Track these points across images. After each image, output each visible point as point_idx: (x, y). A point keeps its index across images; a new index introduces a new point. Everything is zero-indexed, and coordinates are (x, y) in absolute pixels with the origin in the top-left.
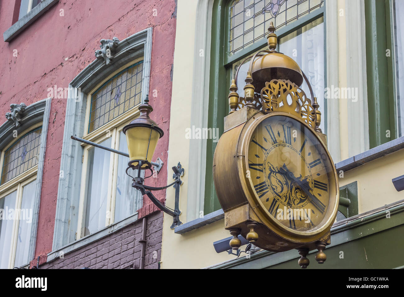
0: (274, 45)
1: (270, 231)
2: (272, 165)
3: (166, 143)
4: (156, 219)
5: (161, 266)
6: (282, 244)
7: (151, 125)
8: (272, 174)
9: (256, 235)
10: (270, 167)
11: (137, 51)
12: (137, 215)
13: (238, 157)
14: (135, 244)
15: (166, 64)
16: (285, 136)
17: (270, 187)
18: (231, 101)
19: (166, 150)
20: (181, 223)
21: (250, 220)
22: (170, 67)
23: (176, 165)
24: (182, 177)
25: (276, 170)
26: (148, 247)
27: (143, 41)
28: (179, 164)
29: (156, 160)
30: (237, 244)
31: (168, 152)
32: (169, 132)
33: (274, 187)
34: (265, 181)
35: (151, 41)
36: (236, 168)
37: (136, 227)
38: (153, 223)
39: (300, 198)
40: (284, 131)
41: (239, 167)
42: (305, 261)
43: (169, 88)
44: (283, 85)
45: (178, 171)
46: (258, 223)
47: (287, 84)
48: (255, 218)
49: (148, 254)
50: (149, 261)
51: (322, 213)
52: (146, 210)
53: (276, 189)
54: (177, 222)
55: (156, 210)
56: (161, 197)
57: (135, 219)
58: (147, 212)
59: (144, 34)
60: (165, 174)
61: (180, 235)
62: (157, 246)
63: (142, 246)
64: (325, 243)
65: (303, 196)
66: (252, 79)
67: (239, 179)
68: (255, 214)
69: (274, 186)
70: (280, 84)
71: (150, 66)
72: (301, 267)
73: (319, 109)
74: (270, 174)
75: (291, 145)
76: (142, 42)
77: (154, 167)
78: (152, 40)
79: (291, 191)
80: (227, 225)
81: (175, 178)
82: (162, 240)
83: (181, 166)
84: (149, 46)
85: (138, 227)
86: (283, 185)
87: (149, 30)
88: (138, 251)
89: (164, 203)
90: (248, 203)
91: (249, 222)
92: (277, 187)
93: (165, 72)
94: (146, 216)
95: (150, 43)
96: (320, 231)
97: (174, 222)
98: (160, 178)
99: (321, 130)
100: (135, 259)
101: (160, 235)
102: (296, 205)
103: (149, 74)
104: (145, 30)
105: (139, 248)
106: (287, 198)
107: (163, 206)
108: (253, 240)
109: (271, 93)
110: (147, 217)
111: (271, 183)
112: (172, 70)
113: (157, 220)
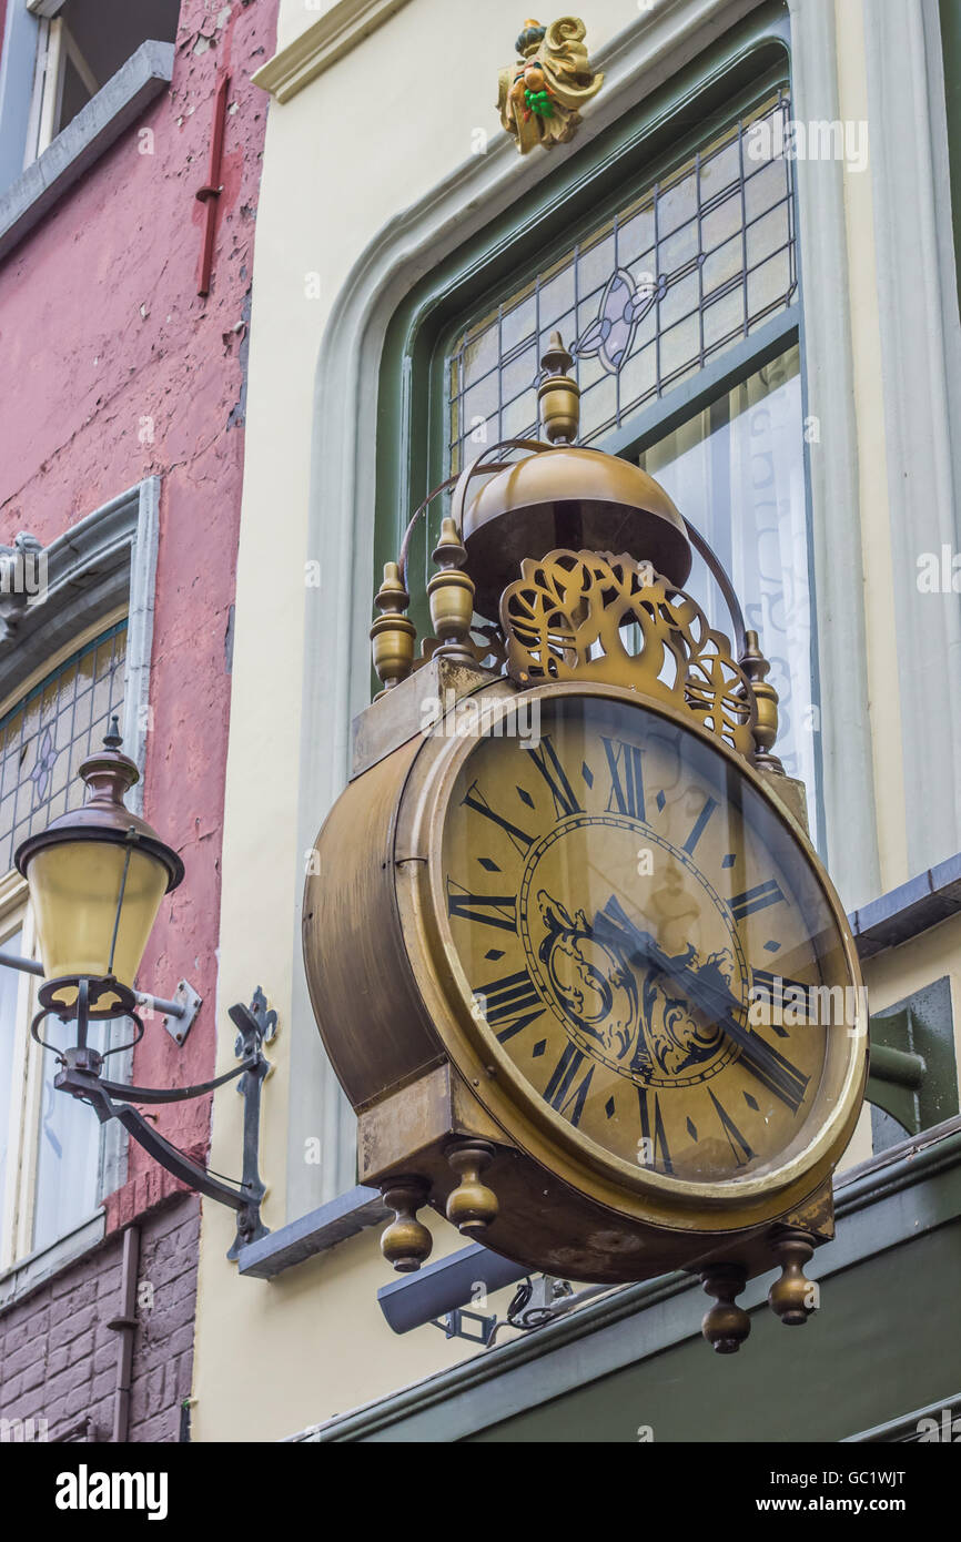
0: (565, 421)
1: (552, 1180)
2: (558, 904)
3: (210, 918)
4: (175, 1230)
5: (192, 1418)
6: (616, 1242)
7: (126, 833)
8: (558, 942)
9: (485, 1195)
10: (549, 910)
11: (106, 579)
12: (103, 1219)
13: (398, 864)
14: (98, 1337)
15: (209, 609)
16: (616, 785)
17: (549, 996)
18: (380, 649)
19: (209, 949)
20: (265, 1232)
21: (459, 1131)
22: (221, 618)
23: (248, 1002)
24: (270, 1044)
25: (575, 926)
26: (144, 1347)
27: (127, 535)
28: (258, 995)
29: (174, 991)
30: (413, 1244)
31: (217, 952)
32: (219, 874)
33: (569, 996)
34: (527, 971)
35: (154, 527)
36: (393, 912)
37: (100, 1269)
38: (163, 1248)
39: (688, 1043)
40: (613, 763)
41: (403, 908)
42: (730, 1320)
43: (222, 702)
44: (599, 575)
45: (252, 1022)
46: (494, 1148)
47: (618, 572)
48: (480, 1126)
49: (145, 1377)
50: (148, 1404)
51: (794, 1108)
52: (133, 1194)
53: (580, 1003)
54: (250, 1229)
55: (173, 1188)
56: (192, 1137)
57: (95, 1235)
58: (136, 1201)
59: (130, 504)
60: (209, 1043)
61: (265, 1281)
62: (177, 1336)
63: (122, 1341)
64: (808, 1235)
65: (704, 1035)
66: (463, 548)
67: (403, 959)
68: (482, 1104)
69: (570, 990)
70: (585, 570)
71: (152, 625)
72: (716, 1345)
73: (768, 678)
74: (549, 941)
75: (644, 821)
76: (122, 538)
77: (166, 1022)
78: (157, 524)
79: (648, 1015)
80: (366, 1168)
81: (241, 1057)
82: (197, 1311)
83: (264, 1000)
84: (145, 547)
85: (107, 1271)
86: (612, 986)
87: (147, 486)
88: (108, 1365)
89: (203, 1161)
90: (447, 1059)
91: (454, 1140)
92: (580, 995)
93: (204, 639)
94: (136, 1218)
95: (149, 535)
96: (784, 1180)
97: (242, 1233)
98: (189, 1060)
99: (779, 763)
100: (98, 1401)
101: (188, 1291)
102: (670, 1071)
103: (145, 656)
104: (129, 491)
105: (110, 1352)
106: (629, 1042)
107: (199, 1172)
108: (473, 1218)
109: (548, 604)
110: (141, 1225)
111: (554, 976)
112: (229, 630)
113: (175, 1234)
